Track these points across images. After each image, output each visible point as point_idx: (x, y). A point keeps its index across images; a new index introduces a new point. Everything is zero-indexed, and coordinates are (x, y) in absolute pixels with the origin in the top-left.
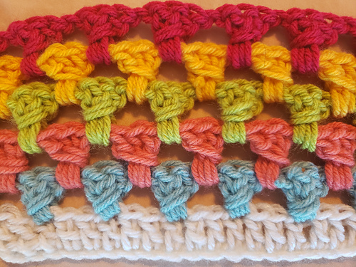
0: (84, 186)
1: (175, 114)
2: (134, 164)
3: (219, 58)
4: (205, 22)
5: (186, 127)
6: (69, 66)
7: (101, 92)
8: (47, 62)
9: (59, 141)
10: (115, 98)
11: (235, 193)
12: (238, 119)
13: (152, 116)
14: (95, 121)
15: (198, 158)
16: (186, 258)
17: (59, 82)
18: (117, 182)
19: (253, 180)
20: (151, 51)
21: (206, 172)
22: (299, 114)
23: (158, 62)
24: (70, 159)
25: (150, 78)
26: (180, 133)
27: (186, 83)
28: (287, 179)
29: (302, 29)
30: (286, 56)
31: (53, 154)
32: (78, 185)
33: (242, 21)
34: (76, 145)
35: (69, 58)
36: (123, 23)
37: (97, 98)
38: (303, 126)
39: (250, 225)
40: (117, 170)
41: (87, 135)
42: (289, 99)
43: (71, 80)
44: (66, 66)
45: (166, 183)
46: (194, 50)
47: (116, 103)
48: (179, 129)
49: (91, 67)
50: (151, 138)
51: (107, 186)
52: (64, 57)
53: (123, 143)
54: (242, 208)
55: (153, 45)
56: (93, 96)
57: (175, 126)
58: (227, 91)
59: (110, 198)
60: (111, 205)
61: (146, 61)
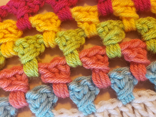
0: (28, 104)
1: (74, 48)
2: (56, 84)
3: (94, 12)
5: (83, 54)
6: (7, 33)
7: (28, 45)
9: (8, 79)
10: (38, 47)
11: (123, 88)
13: (61, 53)
14: (28, 63)
15: (95, 72)
17: (3, 44)
18: (48, 97)
19: (131, 78)
20: (54, 17)
21: (102, 79)
22: (147, 34)
23: (59, 22)
24: (17, 88)
26: (80, 59)
27: (78, 29)
28: (152, 72)
30: (131, 3)
31: (6, 88)
32: (24, 104)
34: (19, 79)
35: (7, 29)
36: (35, 5)
37: (27, 49)
38: (152, 40)
39: (137, 107)
41: (25, 72)
42: (139, 26)
43: (9, 42)
44: (5, 34)
45: (79, 92)
46: (77, 9)
47: (39, 50)
48: (79, 56)
49: (20, 32)
50: (63, 66)
51: (42, 101)
52: (3, 29)
53: (47, 73)
54: (129, 96)
55: (54, 14)
56: (24, 48)
57: (76, 55)
58: (103, 27)
59: (45, 108)
60: (47, 112)
61: (52, 23)
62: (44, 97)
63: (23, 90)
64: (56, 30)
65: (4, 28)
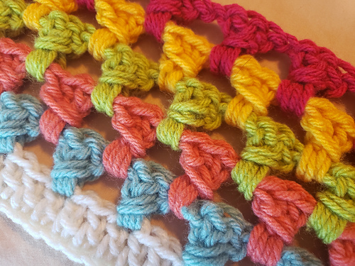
1: (120, 81)
2: (51, 111)
4: (207, 13)
7: (63, 28)
10: (75, 41)
11: (134, 197)
12: (179, 118)
13: (100, 73)
15: (119, 141)
17: (35, 4)
20: (138, 17)
25: (120, 39)
26: (113, 104)
28: (198, 213)
29: (305, 63)
30: (273, 83)
33: (243, 25)
34: (13, 66)
37: (56, 31)
38: (250, 163)
40: (32, 110)
41: (26, 60)
43: (45, 6)
45: (71, 149)
46: (178, 32)
47: (74, 47)
48: (115, 98)
49: (73, 5)
50: (83, 95)
51: (13, 118)
53: (52, 85)
56: (54, 27)
57: (112, 93)
58: (187, 87)
59: (7, 130)
60: (5, 138)
61: (127, 23)
62: (21, 115)
63: (5, 83)
64: (120, 36)
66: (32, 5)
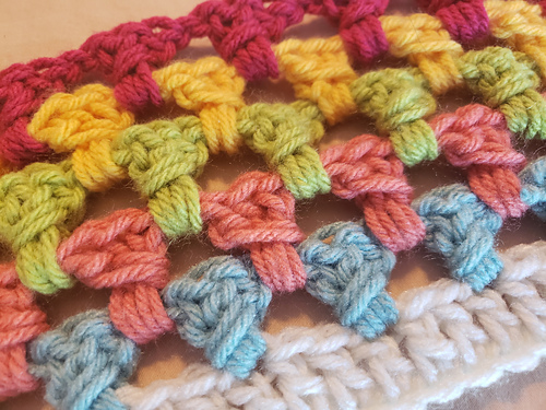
1: (302, 140)
2: (261, 246)
3: (336, 52)
5: (330, 155)
6: (89, 120)
7: (161, 141)
8: (47, 125)
9: (101, 248)
10: (188, 149)
11: (464, 238)
12: (412, 116)
14: (164, 190)
16: (432, 399)
17: (78, 150)
18: (241, 292)
22: (498, 86)
23: (240, 83)
25: (238, 104)
26: (325, 167)
27: (298, 102)
28: (538, 185)
30: (432, 23)
31: (97, 276)
32: (164, 324)
34: (137, 247)
35: (87, 109)
36: (165, 42)
40: (234, 267)
42: (470, 70)
43: (99, 139)
47: (192, 157)
48: (320, 160)
50: (275, 194)
51: (225, 301)
52: (78, 109)
54: (487, 261)
55: (222, 61)
56: (148, 149)
58: (370, 86)
59: (239, 321)
60: (247, 337)
61: (219, 84)
63: (154, 276)
64: (235, 101)
65: (82, 104)
66: (75, 154)
